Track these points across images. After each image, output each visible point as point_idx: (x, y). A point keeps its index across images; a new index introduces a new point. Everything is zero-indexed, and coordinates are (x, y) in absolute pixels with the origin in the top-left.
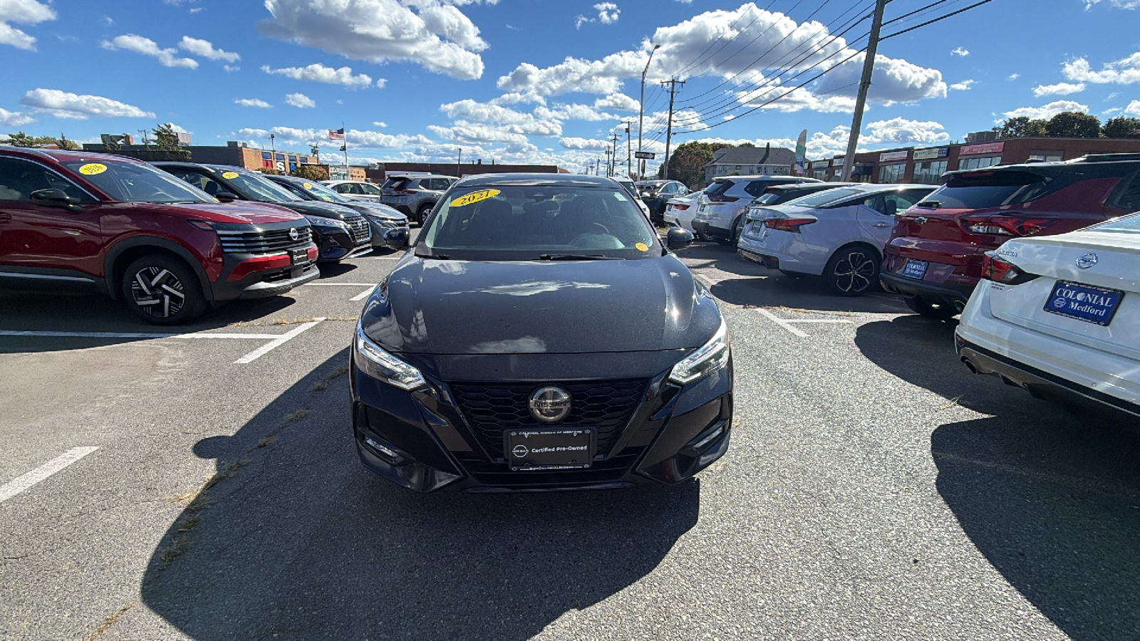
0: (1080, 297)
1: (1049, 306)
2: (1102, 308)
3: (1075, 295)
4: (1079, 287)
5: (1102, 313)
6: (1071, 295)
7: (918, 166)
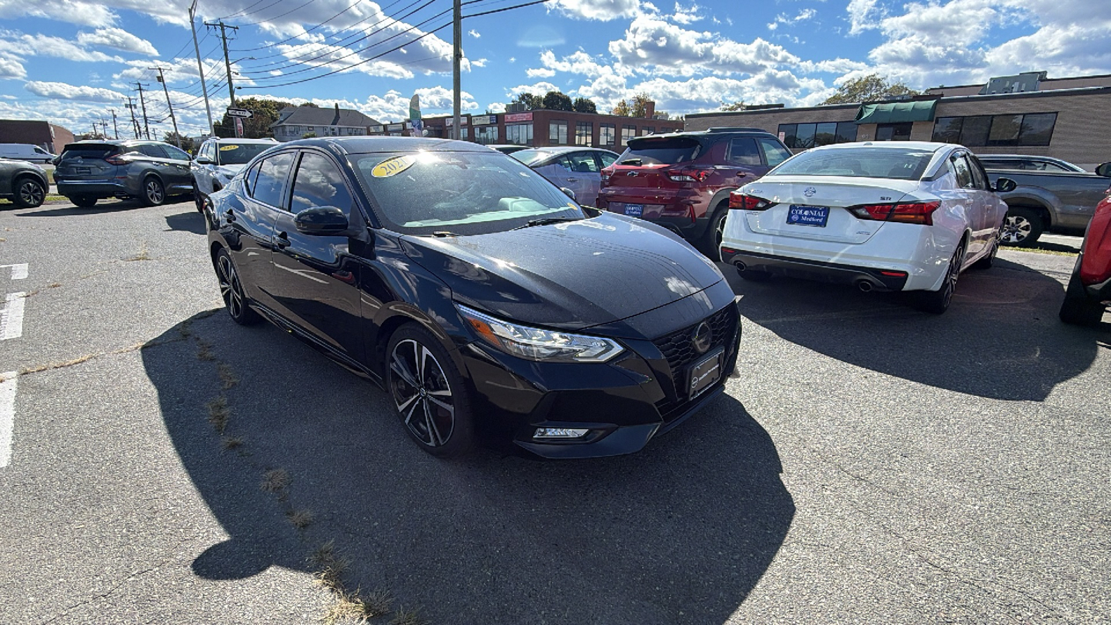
0: (806, 213)
1: (790, 221)
2: (820, 218)
3: (803, 212)
4: (805, 207)
5: (821, 221)
6: (801, 212)
7: (477, 131)
